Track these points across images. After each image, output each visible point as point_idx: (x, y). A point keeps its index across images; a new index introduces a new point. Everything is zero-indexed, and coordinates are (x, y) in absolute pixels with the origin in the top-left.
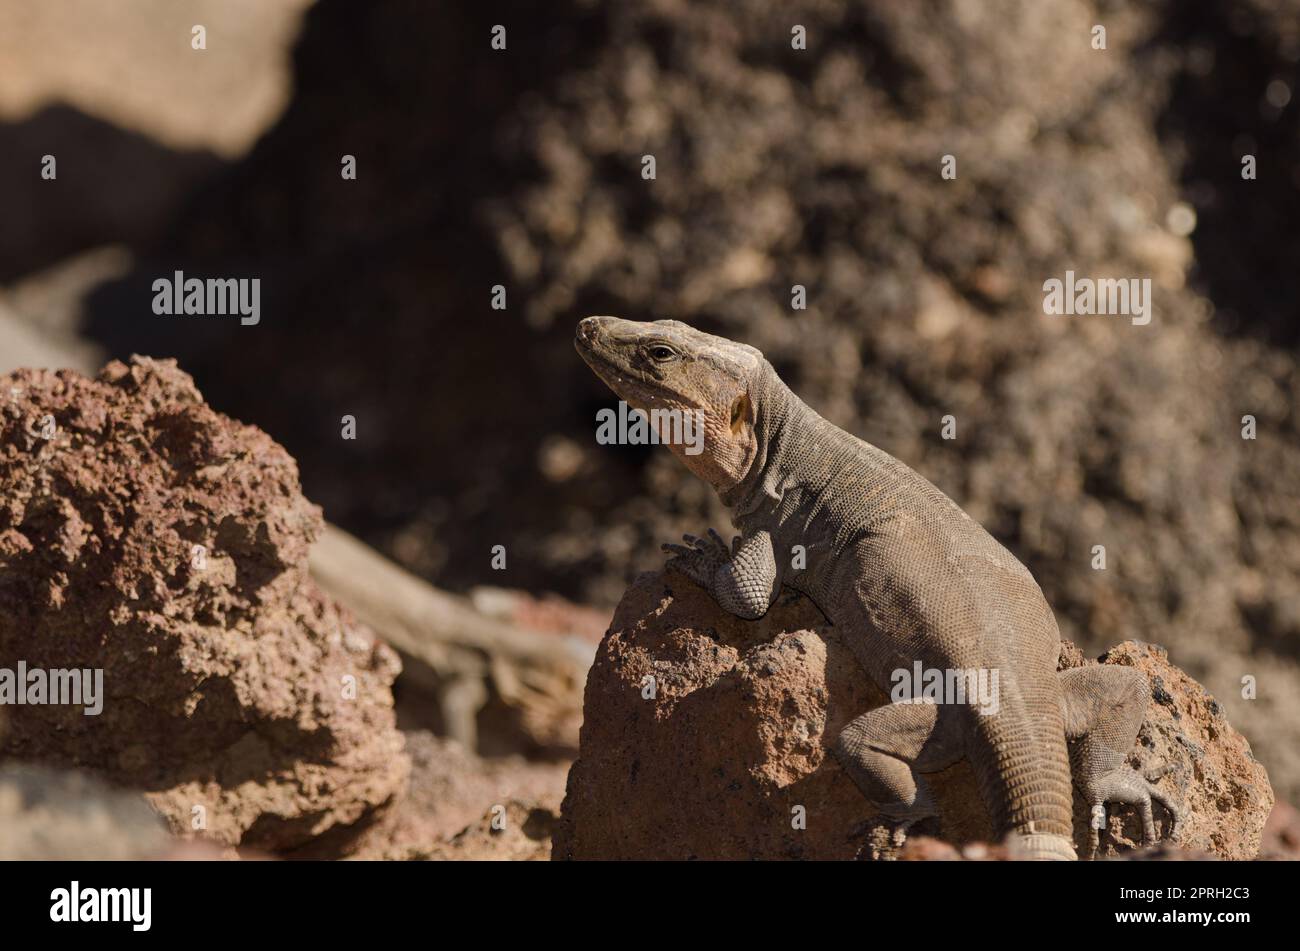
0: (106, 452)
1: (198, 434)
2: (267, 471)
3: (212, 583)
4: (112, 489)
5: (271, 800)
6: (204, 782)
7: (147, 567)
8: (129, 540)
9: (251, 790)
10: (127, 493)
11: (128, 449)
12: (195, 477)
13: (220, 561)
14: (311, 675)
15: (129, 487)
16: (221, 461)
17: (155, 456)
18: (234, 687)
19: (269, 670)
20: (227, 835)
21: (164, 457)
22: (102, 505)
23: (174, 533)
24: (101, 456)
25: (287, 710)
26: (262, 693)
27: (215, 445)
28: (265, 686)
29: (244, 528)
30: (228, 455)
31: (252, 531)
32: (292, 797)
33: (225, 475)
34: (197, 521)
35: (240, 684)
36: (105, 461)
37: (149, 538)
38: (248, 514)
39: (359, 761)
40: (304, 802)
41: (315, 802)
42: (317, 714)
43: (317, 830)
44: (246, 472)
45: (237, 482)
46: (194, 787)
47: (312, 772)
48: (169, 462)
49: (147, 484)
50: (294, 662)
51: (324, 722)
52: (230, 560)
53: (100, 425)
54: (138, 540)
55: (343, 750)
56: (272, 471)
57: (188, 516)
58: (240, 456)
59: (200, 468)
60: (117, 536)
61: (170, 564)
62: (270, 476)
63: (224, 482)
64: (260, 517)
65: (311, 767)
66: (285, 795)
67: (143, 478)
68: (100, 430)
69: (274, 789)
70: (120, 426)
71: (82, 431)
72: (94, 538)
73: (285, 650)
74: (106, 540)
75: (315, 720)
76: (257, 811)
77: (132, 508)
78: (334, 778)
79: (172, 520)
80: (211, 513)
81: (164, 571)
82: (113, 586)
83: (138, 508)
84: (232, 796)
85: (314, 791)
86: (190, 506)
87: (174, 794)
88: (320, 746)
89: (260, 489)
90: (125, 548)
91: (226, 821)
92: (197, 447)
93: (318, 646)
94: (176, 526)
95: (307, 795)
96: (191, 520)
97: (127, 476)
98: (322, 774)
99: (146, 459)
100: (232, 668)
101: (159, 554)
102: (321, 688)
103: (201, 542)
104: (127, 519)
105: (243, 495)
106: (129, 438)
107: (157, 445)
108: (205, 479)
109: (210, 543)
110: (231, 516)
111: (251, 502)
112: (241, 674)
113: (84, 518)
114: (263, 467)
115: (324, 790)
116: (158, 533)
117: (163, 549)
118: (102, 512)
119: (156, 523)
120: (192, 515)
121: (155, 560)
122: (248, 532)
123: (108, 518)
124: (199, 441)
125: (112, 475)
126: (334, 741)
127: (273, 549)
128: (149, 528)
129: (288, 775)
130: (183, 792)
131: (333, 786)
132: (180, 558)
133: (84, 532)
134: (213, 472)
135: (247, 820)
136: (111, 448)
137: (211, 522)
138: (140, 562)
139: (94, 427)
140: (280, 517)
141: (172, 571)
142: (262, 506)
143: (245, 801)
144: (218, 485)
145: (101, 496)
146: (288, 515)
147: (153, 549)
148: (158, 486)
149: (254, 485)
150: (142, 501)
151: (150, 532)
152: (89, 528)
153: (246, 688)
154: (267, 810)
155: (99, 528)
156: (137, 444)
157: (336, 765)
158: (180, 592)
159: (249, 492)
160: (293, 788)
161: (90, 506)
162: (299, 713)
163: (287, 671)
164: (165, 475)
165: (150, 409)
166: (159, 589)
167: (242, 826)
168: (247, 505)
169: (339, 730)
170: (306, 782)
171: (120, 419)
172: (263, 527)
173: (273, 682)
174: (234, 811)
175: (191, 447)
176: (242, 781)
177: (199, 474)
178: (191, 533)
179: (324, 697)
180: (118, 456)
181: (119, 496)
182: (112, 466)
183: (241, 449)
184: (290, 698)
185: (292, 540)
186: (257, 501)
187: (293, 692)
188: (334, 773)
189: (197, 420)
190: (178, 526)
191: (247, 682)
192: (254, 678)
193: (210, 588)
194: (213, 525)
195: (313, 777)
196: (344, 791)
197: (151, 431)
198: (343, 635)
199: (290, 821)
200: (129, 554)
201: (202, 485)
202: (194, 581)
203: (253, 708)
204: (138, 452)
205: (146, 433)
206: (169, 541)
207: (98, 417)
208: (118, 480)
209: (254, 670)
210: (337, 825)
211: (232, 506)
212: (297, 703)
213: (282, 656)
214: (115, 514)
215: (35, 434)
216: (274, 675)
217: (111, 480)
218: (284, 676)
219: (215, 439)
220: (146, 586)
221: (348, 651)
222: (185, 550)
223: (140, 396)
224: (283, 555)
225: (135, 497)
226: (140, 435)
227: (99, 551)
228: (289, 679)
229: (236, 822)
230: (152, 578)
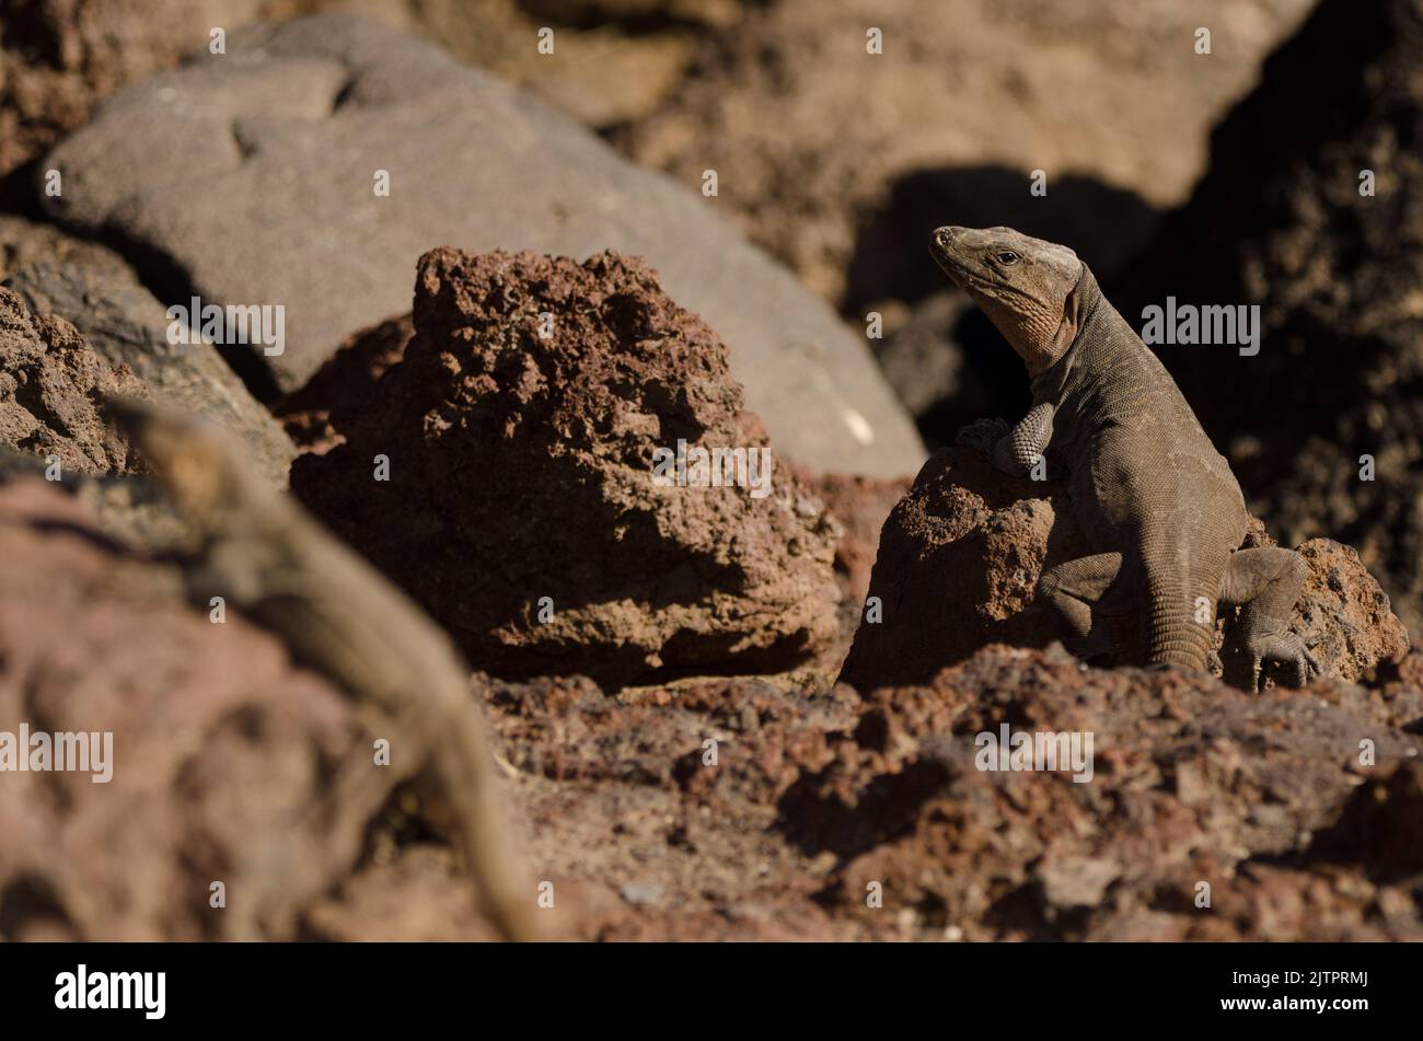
0: (565, 320)
1: (639, 313)
2: (693, 348)
3: (636, 433)
4: (565, 350)
5: (690, 618)
6: (638, 603)
7: (580, 413)
8: (569, 391)
9: (677, 611)
10: (576, 354)
11: (583, 320)
12: (634, 347)
13: (648, 417)
14: (733, 521)
15: (578, 349)
16: (657, 337)
17: (605, 327)
18: (656, 521)
19: (691, 511)
20: (650, 642)
21: (612, 330)
22: (556, 362)
23: (606, 389)
24: (562, 322)
25: (705, 546)
26: (681, 530)
27: (652, 322)
28: (685, 524)
29: (666, 392)
30: (662, 332)
31: (673, 394)
32: (707, 618)
33: (660, 348)
34: (625, 381)
35: (661, 519)
36: (563, 327)
37: (585, 390)
38: (671, 380)
39: (767, 595)
40: (716, 622)
41: (726, 624)
42: (731, 553)
43: (735, 649)
44: (677, 347)
45: (668, 354)
46: (628, 602)
47: (726, 600)
48: (616, 334)
49: (594, 348)
50: (716, 509)
51: (735, 559)
52: (656, 417)
53: (564, 298)
54: (575, 391)
55: (752, 584)
56: (698, 349)
57: (618, 376)
58: (674, 334)
59: (639, 340)
60: (561, 386)
61: (599, 413)
62: (695, 353)
63: (658, 353)
64: (681, 383)
65: (725, 596)
66: (702, 616)
67: (591, 343)
68: (564, 302)
69: (695, 611)
70: (580, 300)
71: (550, 301)
72: (545, 387)
73: (711, 498)
74: (553, 388)
75: (728, 557)
76: (678, 625)
77: (576, 367)
78: (744, 606)
79: (605, 378)
80: (637, 375)
81: (594, 418)
82: (552, 425)
83: (581, 366)
84: (661, 614)
85: (725, 614)
86: (621, 368)
87: (613, 605)
88: (734, 579)
89: (685, 361)
90: (565, 396)
91: (654, 629)
92: (638, 323)
93: (743, 499)
94: (606, 383)
95: (720, 618)
96: (621, 379)
97: (580, 341)
98: (734, 602)
99: (598, 329)
100: (655, 505)
101: (590, 403)
102: (739, 532)
103: (633, 399)
104: (571, 374)
105: (670, 365)
106: (587, 311)
107: (607, 319)
108: (642, 349)
109: (639, 400)
110: (655, 379)
111: (675, 371)
112: (663, 511)
113: (542, 371)
114: (692, 344)
115: (734, 615)
116: (591, 387)
117: (594, 400)
118: (556, 367)
119: (592, 379)
120: (622, 376)
121: (586, 408)
122: (670, 395)
123: (559, 372)
124: (640, 318)
125: (568, 338)
126: (744, 576)
127: (690, 411)
128: (586, 382)
129: (707, 600)
130: (620, 604)
131: (742, 613)
132: (607, 408)
133: (539, 382)
134: (650, 345)
135: (668, 632)
136: (570, 317)
137: (637, 382)
138: (574, 408)
139: (558, 298)
140: (698, 385)
141: (600, 418)
142: (683, 375)
143: (669, 618)
144: (652, 355)
145: (555, 354)
146: (706, 384)
147: (586, 400)
148: (604, 351)
149: (682, 358)
150: (586, 361)
151: (585, 385)
152: (544, 378)
153: (666, 523)
154: (686, 626)
155: (551, 379)
156: (592, 316)
157: (746, 596)
158: (606, 436)
159: (676, 363)
160: (709, 610)
161: (546, 359)
162: (715, 550)
163: (710, 515)
164: (612, 343)
165: (611, 289)
166: (588, 432)
167: (664, 637)
168: (671, 372)
169: (748, 568)
170: (719, 607)
171: (581, 294)
172: (683, 392)
173: (693, 522)
174: (660, 624)
175: (634, 323)
176: (670, 602)
177: (638, 345)
178: (622, 390)
179: (739, 540)
180: (574, 325)
181: (571, 356)
182: (569, 332)
183: (674, 328)
184: (708, 536)
185: (712, 407)
186: (680, 371)
187: (711, 532)
188: (744, 602)
189: (639, 301)
190: (610, 382)
191: (668, 518)
192: (674, 517)
193: (636, 437)
194: (640, 386)
195: (726, 604)
196: (755, 619)
197: (606, 307)
198: (796, 501)
199: (704, 637)
200: (568, 401)
201: (638, 353)
202: (620, 430)
203: (673, 541)
204: (592, 322)
205: (601, 309)
206: (600, 394)
207: (563, 291)
208: (571, 342)
209: (675, 509)
210: (753, 647)
211: (656, 372)
212: (716, 542)
213: (707, 503)
214: (565, 370)
215: (512, 300)
216: (696, 516)
217: (566, 342)
218: (705, 518)
219: (652, 318)
220: (578, 428)
221: (798, 514)
222: (613, 403)
223: (604, 279)
224: (699, 417)
225: (581, 357)
226: (596, 310)
227: (546, 398)
228: (710, 522)
229: (660, 633)
230: (583, 423)
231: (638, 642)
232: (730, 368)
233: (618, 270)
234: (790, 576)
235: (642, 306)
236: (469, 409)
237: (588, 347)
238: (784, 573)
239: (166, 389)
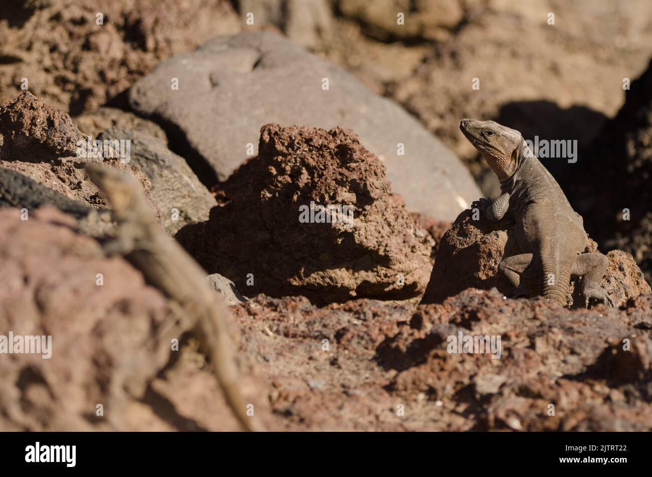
0: (319, 154)
1: (349, 152)
2: (371, 167)
3: (346, 200)
4: (318, 166)
5: (368, 276)
6: (347, 269)
7: (323, 192)
8: (319, 183)
9: (363, 273)
10: (323, 168)
11: (326, 154)
12: (347, 166)
13: (351, 194)
14: (386, 237)
15: (324, 166)
16: (356, 162)
17: (335, 157)
18: (354, 236)
19: (369, 233)
20: (351, 286)
21: (338, 158)
22: (315, 171)
23: (334, 182)
24: (318, 155)
25: (375, 247)
26: (365, 240)
27: (354, 156)
28: (366, 238)
29: (359, 184)
30: (358, 160)
31: (362, 185)
32: (375, 276)
33: (357, 166)
34: (342, 179)
35: (356, 236)
36: (318, 157)
37: (325, 182)
38: (361, 179)
39: (400, 268)
40: (379, 278)
41: (383, 279)
42: (385, 250)
43: (387, 289)
44: (364, 166)
45: (360, 169)
46: (344, 269)
47: (383, 269)
48: (339, 160)
49: (330, 165)
50: (380, 232)
51: (387, 253)
52: (354, 194)
53: (319, 145)
54: (322, 183)
55: (393, 263)
56: (372, 167)
57: (339, 177)
58: (363, 161)
59: (349, 163)
60: (316, 181)
61: (331, 192)
62: (371, 169)
63: (356, 168)
64: (365, 181)
65: (382, 268)
66: (373, 276)
67: (329, 164)
68: (319, 147)
69: (370, 274)
70: (325, 146)
71: (313, 146)
72: (310, 181)
73: (377, 228)
74: (313, 182)
75: (384, 252)
76: (363, 279)
77: (322, 173)
78: (390, 272)
79: (334, 178)
80: (347, 177)
81: (329, 194)
82: (311, 197)
83: (324, 173)
84: (356, 274)
85: (382, 275)
86: (340, 174)
87: (337, 270)
88: (386, 261)
89: (367, 172)
90: (317, 185)
91: (353, 281)
92: (349, 156)
93: (391, 229)
94: (334, 180)
95: (380, 277)
96: (340, 179)
97: (325, 163)
98: (386, 270)
99: (332, 158)
100: (354, 230)
101: (327, 188)
102: (389, 242)
103: (345, 187)
104: (320, 176)
105: (361, 173)
106: (328, 151)
107: (336, 154)
108: (350, 167)
109: (348, 187)
110: (354, 179)
111: (363, 176)
112: (357, 232)
113: (309, 174)
114: (370, 165)
115: (386, 276)
116: (328, 181)
117: (329, 187)
118: (314, 173)
119: (328, 178)
120: (341, 177)
121: (326, 190)
122: (360, 185)
123: (316, 175)
124: (349, 154)
125: (320, 161)
126: (391, 260)
127: (368, 192)
128: (326, 179)
129: (375, 269)
130: (340, 270)
131: (389, 275)
132: (334, 190)
133: (307, 179)
134: (353, 165)
135: (359, 282)
136: (321, 153)
137: (346, 180)
138: (321, 190)
139: (316, 145)
140: (372, 182)
141: (331, 194)
142: (366, 177)
143: (360, 276)
144: (354, 169)
145: (315, 168)
146: (375, 182)
147: (326, 186)
148: (334, 167)
149: (366, 171)
150: (327, 171)
151: (326, 181)
152: (310, 177)
153: (358, 237)
154: (366, 279)
155: (313, 178)
156: (330, 153)
157: (391, 268)
158: (334, 201)
159: (363, 173)
160: (376, 274)
161: (311, 170)
162: (378, 249)
163: (377, 235)
164: (338, 164)
165: (339, 142)
166: (326, 199)
167: (357, 284)
168: (361, 176)
169: (392, 257)
170: (380, 272)
171: (326, 144)
172: (365, 184)
173: (369, 237)
174: (356, 279)
175: (347, 156)
176: (361, 270)
177: (348, 165)
178: (341, 183)
179: (388, 245)
180: (323, 156)
181: (321, 168)
182: (320, 159)
183: (363, 158)
184: (376, 243)
185: (377, 191)
186: (364, 176)
187: (377, 242)
188: (390, 271)
189: (349, 147)
190: (336, 180)
191: (359, 236)
192: (362, 235)
193: (346, 202)
194: (348, 181)
195: (383, 271)
196: (395, 277)
197: (336, 149)
198: (415, 230)
199: (374, 284)
200: (318, 187)
201: (348, 168)
202: (339, 199)
203: (361, 245)
204: (330, 155)
205: (334, 150)
206: (331, 184)
207: (318, 142)
208: (321, 163)
209: (362, 232)
210: (394, 289)
211: (355, 176)
212: (379, 246)
213: (376, 230)
214: (318, 174)
215: (298, 145)
216: (371, 235)
217: (319, 163)
218: (375, 236)
219: (354, 154)
220: (322, 198)
221: (416, 236)
222: (337, 188)
223: (336, 138)
224: (372, 195)
225: (325, 169)
226: (332, 150)
227: (310, 185)
228: (377, 238)
229: (356, 282)
230: (324, 196)
231: (346, 285)
232: (386, 175)
233: (342, 134)
234: (410, 260)
235: (350, 149)
236: (280, 189)
237: (328, 165)
238: (407, 259)
239: (164, 179)
